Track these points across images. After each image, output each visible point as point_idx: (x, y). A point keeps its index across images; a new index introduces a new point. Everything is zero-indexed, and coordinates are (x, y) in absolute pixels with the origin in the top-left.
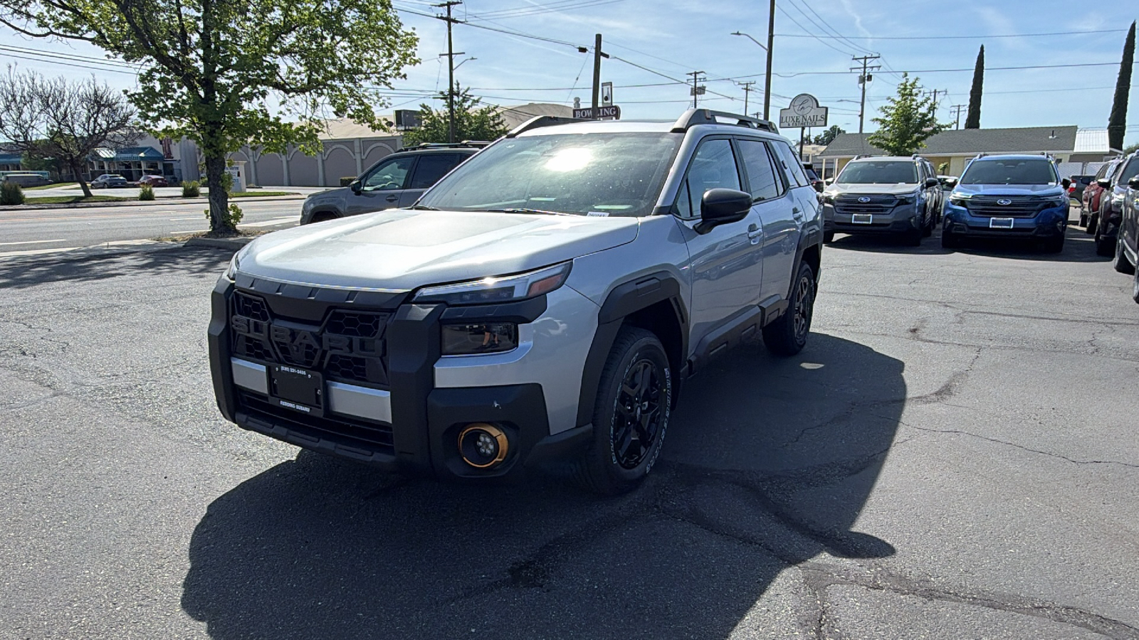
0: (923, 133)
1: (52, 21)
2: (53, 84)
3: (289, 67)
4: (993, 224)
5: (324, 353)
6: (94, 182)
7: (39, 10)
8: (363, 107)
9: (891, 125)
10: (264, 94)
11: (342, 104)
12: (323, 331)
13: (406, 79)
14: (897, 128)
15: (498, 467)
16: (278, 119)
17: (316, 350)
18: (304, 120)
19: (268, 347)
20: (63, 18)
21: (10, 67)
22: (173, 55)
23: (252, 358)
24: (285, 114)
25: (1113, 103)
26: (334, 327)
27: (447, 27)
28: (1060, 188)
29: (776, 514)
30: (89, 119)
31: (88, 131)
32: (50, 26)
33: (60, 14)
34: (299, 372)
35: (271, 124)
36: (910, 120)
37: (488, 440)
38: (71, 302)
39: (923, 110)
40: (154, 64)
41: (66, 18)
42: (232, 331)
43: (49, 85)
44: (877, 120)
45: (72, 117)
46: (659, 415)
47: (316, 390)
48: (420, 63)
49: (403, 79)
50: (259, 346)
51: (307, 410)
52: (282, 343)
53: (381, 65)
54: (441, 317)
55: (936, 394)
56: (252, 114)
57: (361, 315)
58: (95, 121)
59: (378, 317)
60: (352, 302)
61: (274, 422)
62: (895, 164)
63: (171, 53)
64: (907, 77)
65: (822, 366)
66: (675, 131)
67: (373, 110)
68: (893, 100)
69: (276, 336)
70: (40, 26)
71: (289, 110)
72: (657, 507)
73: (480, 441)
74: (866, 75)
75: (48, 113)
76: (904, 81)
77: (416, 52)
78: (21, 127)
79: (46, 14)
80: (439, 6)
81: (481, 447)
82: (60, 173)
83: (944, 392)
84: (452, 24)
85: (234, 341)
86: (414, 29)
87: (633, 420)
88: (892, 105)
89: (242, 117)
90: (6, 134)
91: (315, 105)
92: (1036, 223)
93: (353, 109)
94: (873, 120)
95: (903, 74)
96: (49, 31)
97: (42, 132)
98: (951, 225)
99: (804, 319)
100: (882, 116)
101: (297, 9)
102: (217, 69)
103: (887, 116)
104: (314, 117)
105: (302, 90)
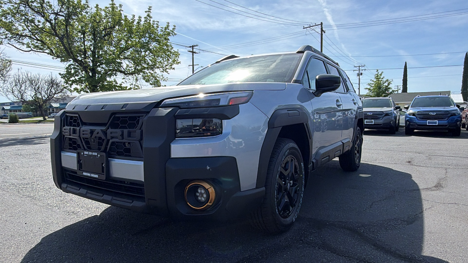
0: (387, 94)
1: (32, 46)
2: (35, 76)
3: (127, 65)
4: (428, 123)
5: (108, 141)
6: (49, 116)
7: (28, 41)
8: (156, 81)
9: (373, 90)
10: (116, 75)
11: (148, 79)
12: (108, 128)
13: (174, 70)
14: (375, 92)
15: (208, 209)
16: (121, 84)
17: (104, 140)
18: (132, 85)
19: (79, 142)
20: (37, 44)
21: (19, 69)
22: (80, 59)
23: (71, 150)
24: (124, 83)
25: (462, 84)
26: (114, 125)
27: (192, 55)
28: (456, 108)
29: (374, 246)
30: (48, 90)
31: (47, 94)
32: (31, 48)
33: (36, 43)
34: (94, 154)
35: (118, 87)
36: (381, 88)
37: (203, 191)
38: (19, 152)
39: (386, 84)
40: (72, 62)
41: (38, 44)
42: (62, 135)
43: (33, 76)
44: (367, 88)
45: (41, 89)
46: (299, 189)
47: (102, 164)
48: (180, 63)
49: (173, 70)
50: (75, 142)
51: (96, 176)
52: (86, 138)
53: (164, 65)
54: (176, 114)
55: (435, 187)
56: (111, 82)
57: (130, 117)
58: (51, 90)
59: (139, 117)
60: (124, 109)
61: (81, 186)
62: (381, 100)
63: (80, 58)
64: (378, 72)
65: (370, 175)
66: (299, 52)
67: (160, 82)
68: (373, 81)
69: (83, 134)
70: (27, 47)
71: (126, 81)
72: (302, 240)
73: (198, 193)
74: (360, 73)
75: (32, 87)
76: (377, 73)
77: (179, 59)
78: (20, 92)
79: (30, 43)
80: (189, 47)
81: (198, 196)
82: (37, 113)
83: (438, 186)
84: (194, 54)
85: (63, 141)
86: (178, 50)
87: (286, 190)
88: (373, 83)
89: (106, 83)
90: (14, 95)
91: (137, 80)
92: (448, 122)
93: (152, 81)
94: (365, 89)
95: (376, 70)
96: (31, 49)
97: (29, 94)
98: (409, 124)
99: (358, 154)
100: (369, 87)
101: (131, 41)
102: (98, 65)
103: (371, 87)
104: (136, 84)
105: (132, 74)
